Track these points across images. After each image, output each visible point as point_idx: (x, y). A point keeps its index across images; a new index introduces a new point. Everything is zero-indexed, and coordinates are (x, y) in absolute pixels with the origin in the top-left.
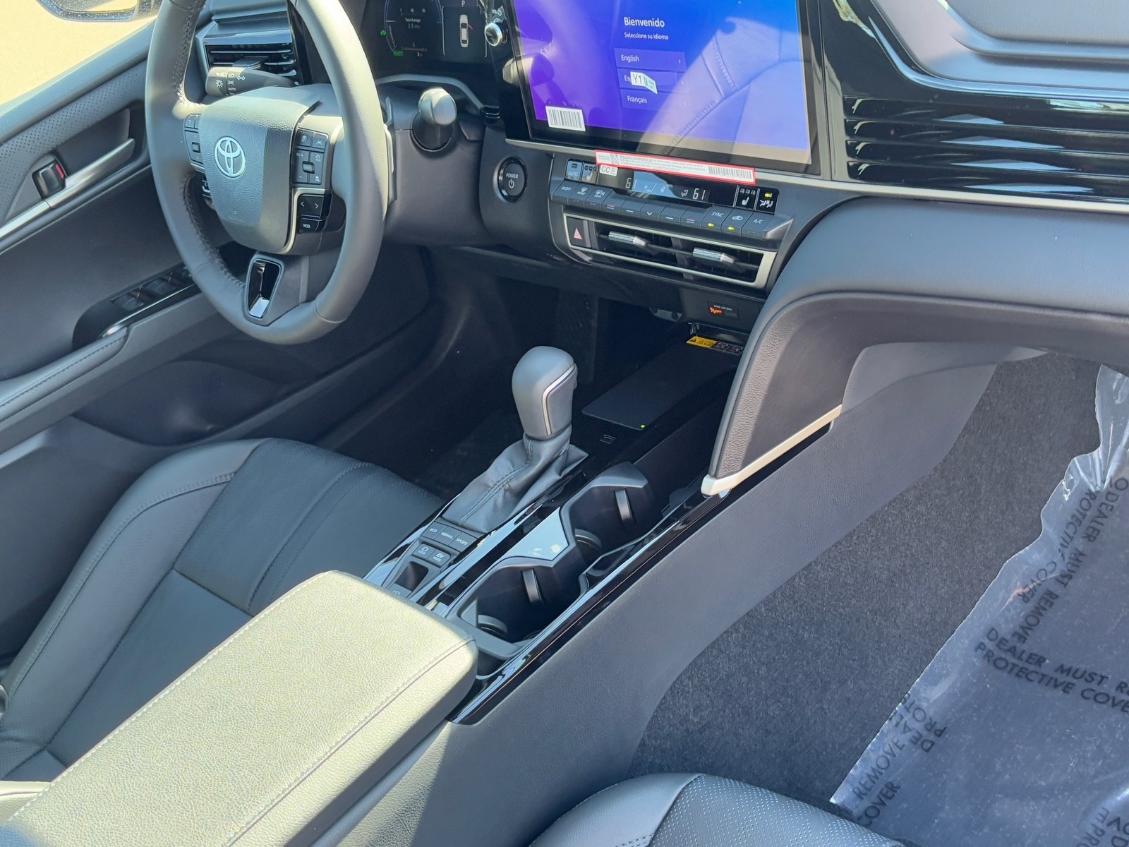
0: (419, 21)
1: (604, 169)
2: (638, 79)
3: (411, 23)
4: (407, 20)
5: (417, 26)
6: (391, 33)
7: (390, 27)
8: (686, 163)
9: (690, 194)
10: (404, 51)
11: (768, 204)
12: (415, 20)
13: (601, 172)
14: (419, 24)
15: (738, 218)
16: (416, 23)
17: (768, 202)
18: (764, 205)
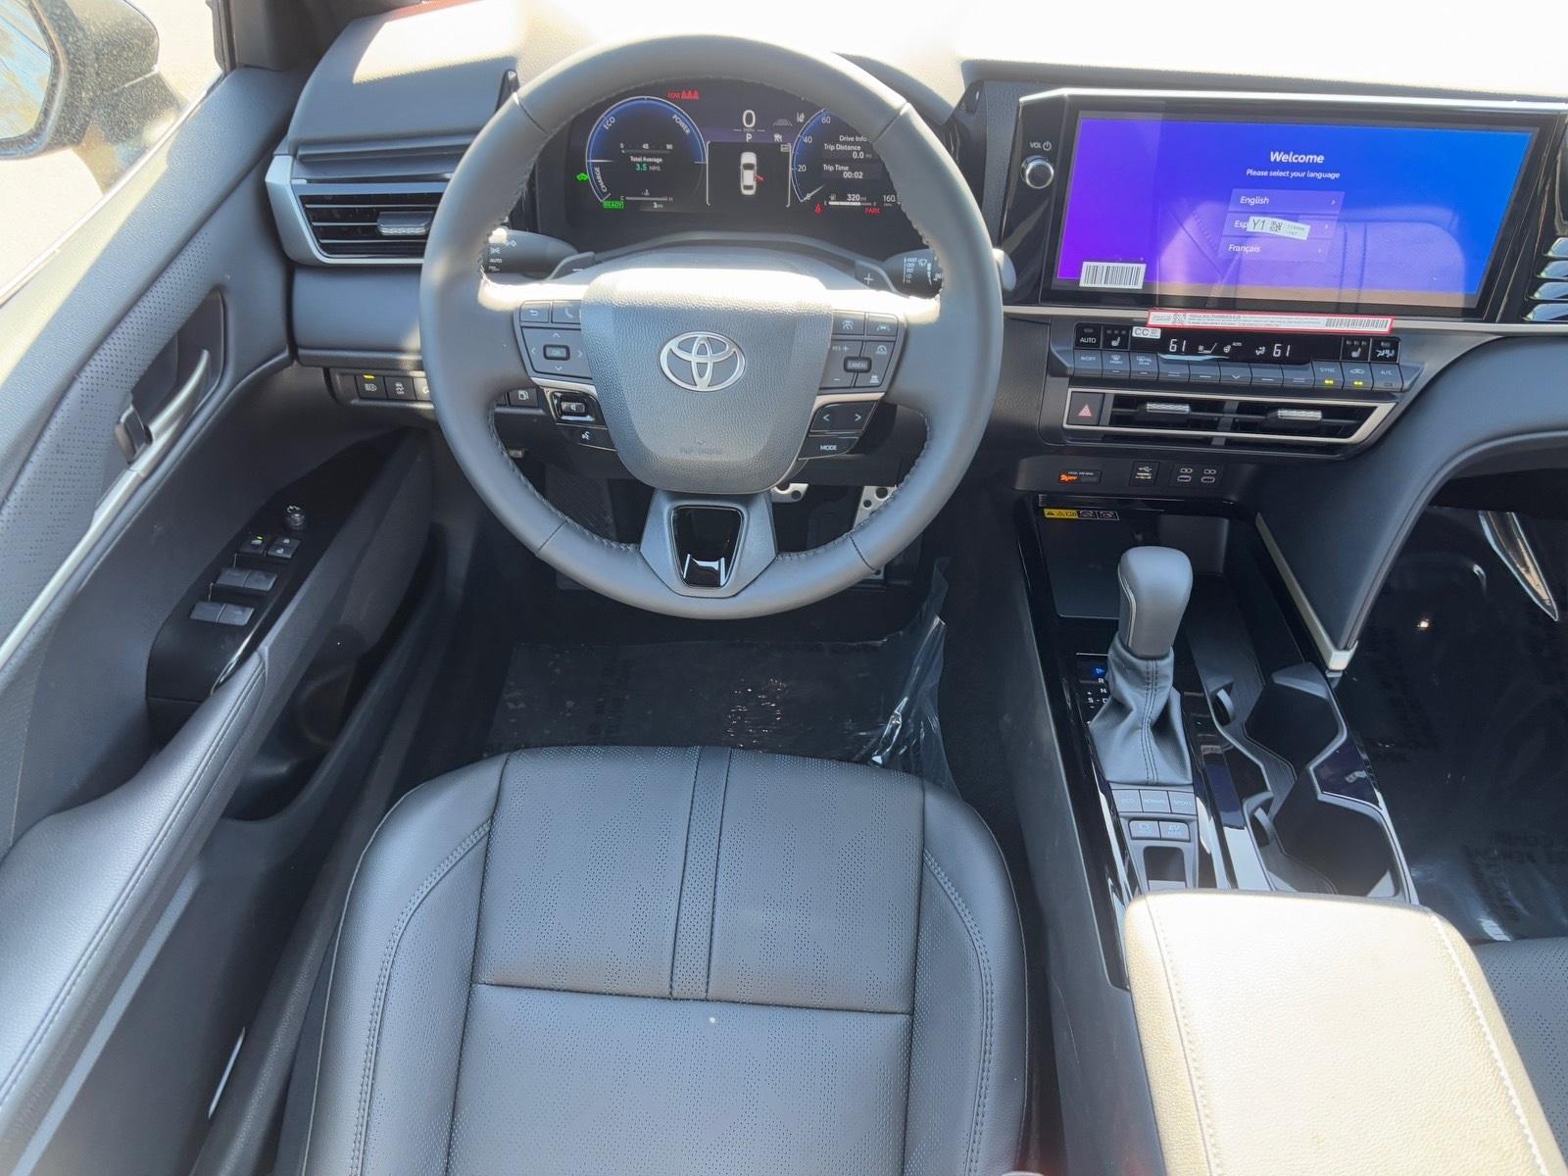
0: (659, 160)
1: (1138, 332)
2: (1260, 224)
3: (641, 163)
4: (633, 159)
5: (658, 168)
6: (599, 178)
7: (597, 170)
8: (1294, 317)
9: (1270, 350)
10: (625, 201)
11: (1389, 353)
12: (650, 160)
13: (1134, 335)
14: (660, 164)
15: (1357, 371)
16: (654, 164)
17: (1387, 352)
18: (1382, 354)
